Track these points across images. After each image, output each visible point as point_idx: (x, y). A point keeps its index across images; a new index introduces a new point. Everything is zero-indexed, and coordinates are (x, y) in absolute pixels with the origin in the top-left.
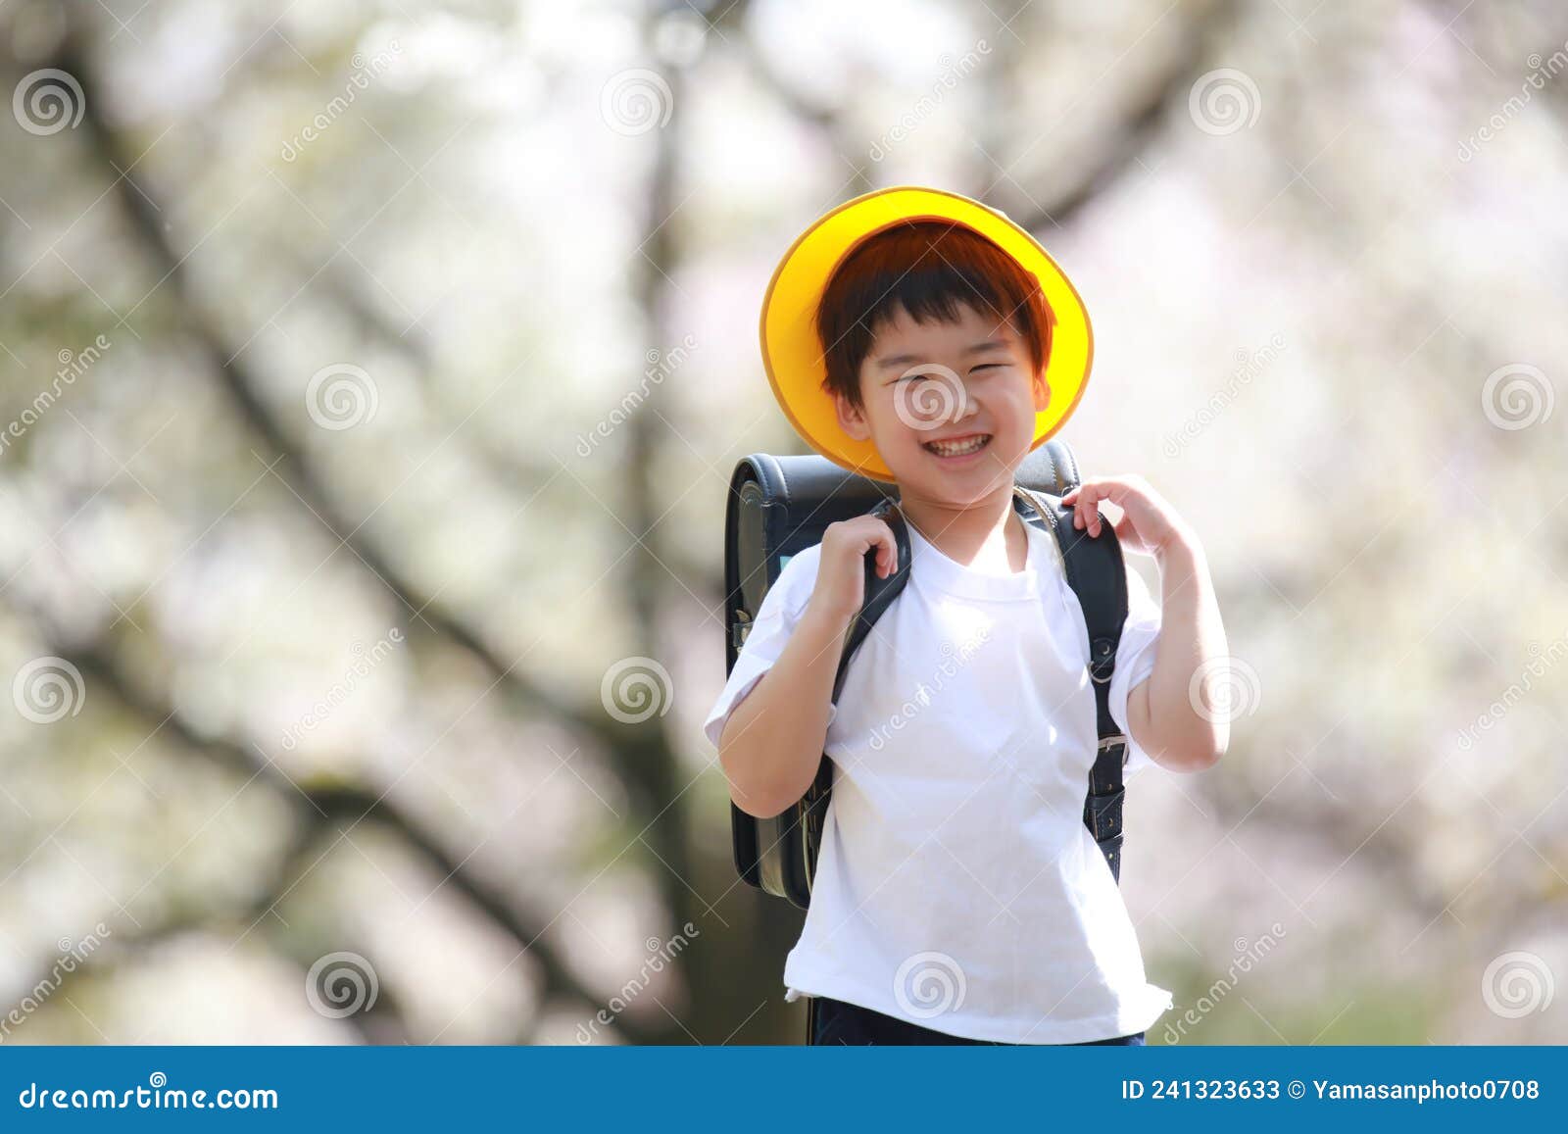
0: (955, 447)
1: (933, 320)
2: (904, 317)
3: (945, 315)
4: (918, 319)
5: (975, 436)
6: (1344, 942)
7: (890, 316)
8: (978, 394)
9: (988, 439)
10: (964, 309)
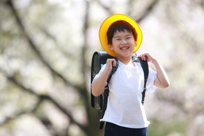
0: (124, 48)
1: (122, 32)
2: (118, 31)
3: (123, 31)
4: (120, 32)
5: (127, 47)
6: (175, 116)
7: (116, 31)
8: (127, 41)
9: (129, 48)
10: (125, 30)
